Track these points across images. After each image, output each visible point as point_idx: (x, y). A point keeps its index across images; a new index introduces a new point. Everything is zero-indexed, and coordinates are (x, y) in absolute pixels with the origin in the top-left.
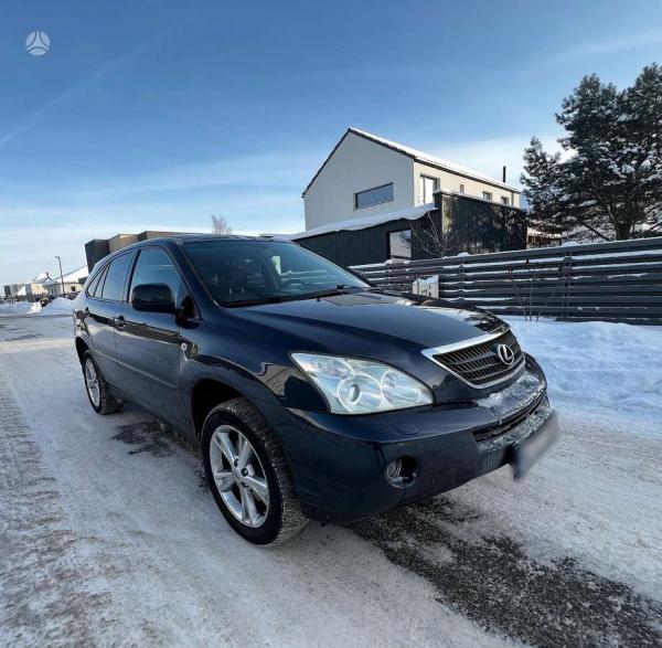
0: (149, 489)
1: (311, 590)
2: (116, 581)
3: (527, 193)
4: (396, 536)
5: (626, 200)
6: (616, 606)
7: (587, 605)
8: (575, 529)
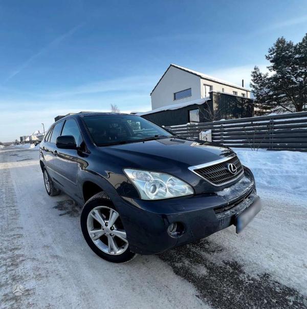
0: (65, 233)
1: (133, 289)
2: (40, 282)
3: (253, 92)
4: (180, 260)
5: (300, 94)
6: (290, 302)
7: (274, 301)
8: (270, 257)
